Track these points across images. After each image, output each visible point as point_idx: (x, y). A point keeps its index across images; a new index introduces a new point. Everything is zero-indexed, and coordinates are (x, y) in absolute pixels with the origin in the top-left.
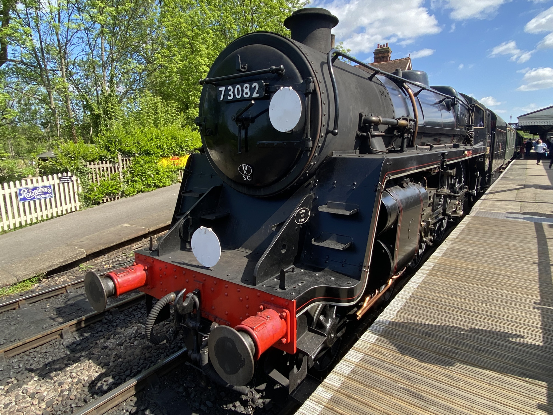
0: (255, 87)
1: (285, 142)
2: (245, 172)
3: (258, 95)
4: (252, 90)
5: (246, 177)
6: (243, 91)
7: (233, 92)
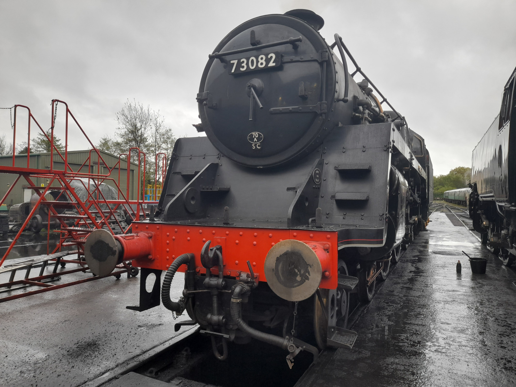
0: (272, 57)
1: (301, 107)
2: (255, 140)
4: (268, 61)
5: (255, 145)
6: (257, 62)
7: (246, 64)
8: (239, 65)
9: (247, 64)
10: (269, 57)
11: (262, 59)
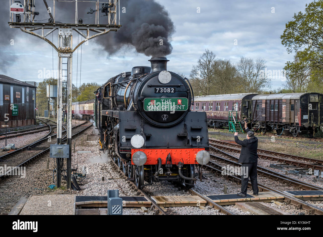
2: (165, 117)
3: (173, 92)
4: (171, 91)
5: (164, 119)
8: (160, 90)
9: (163, 90)
10: (172, 89)
11: (169, 89)
